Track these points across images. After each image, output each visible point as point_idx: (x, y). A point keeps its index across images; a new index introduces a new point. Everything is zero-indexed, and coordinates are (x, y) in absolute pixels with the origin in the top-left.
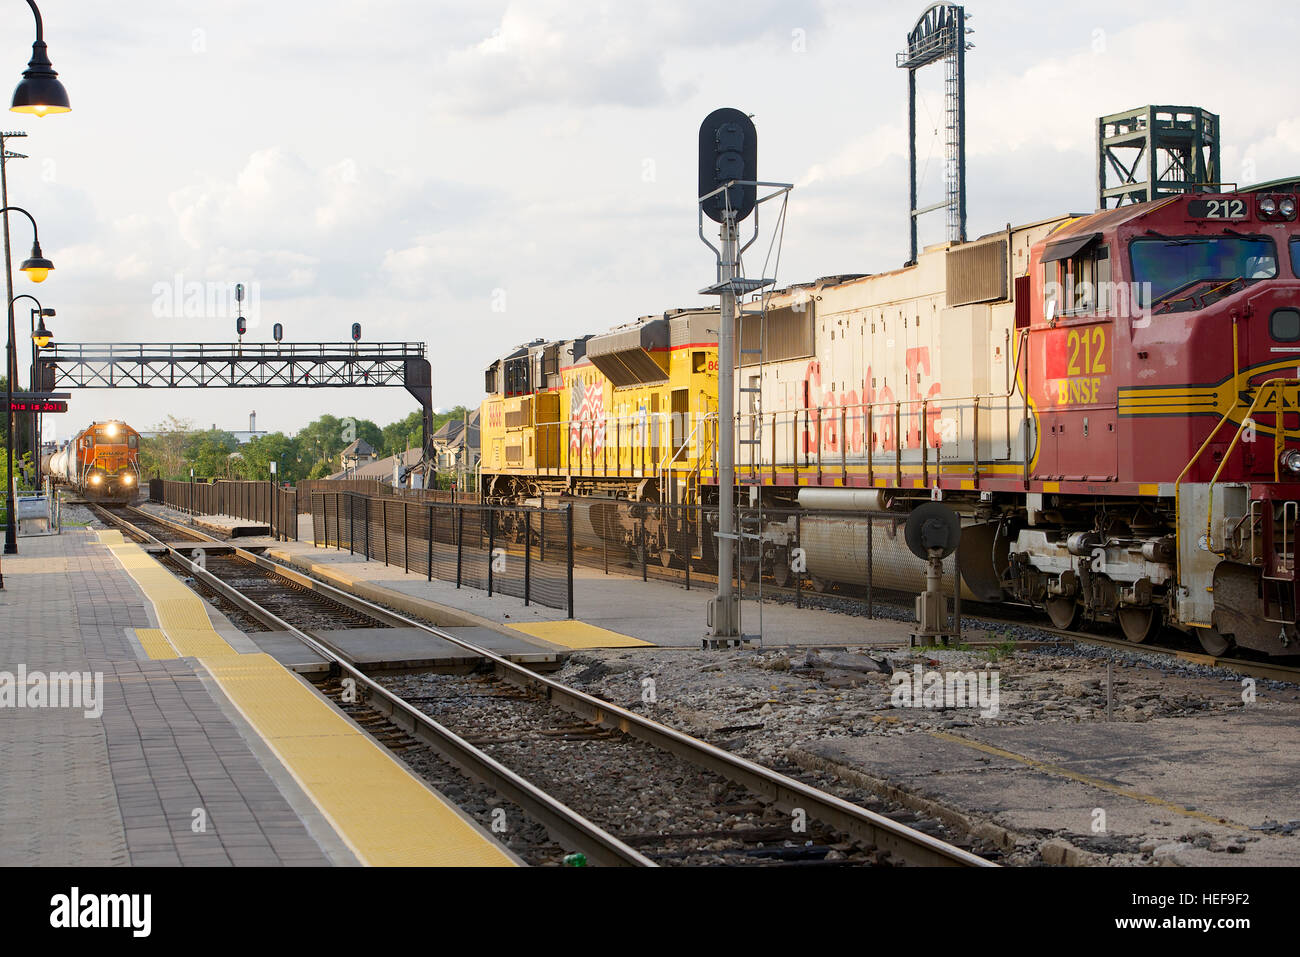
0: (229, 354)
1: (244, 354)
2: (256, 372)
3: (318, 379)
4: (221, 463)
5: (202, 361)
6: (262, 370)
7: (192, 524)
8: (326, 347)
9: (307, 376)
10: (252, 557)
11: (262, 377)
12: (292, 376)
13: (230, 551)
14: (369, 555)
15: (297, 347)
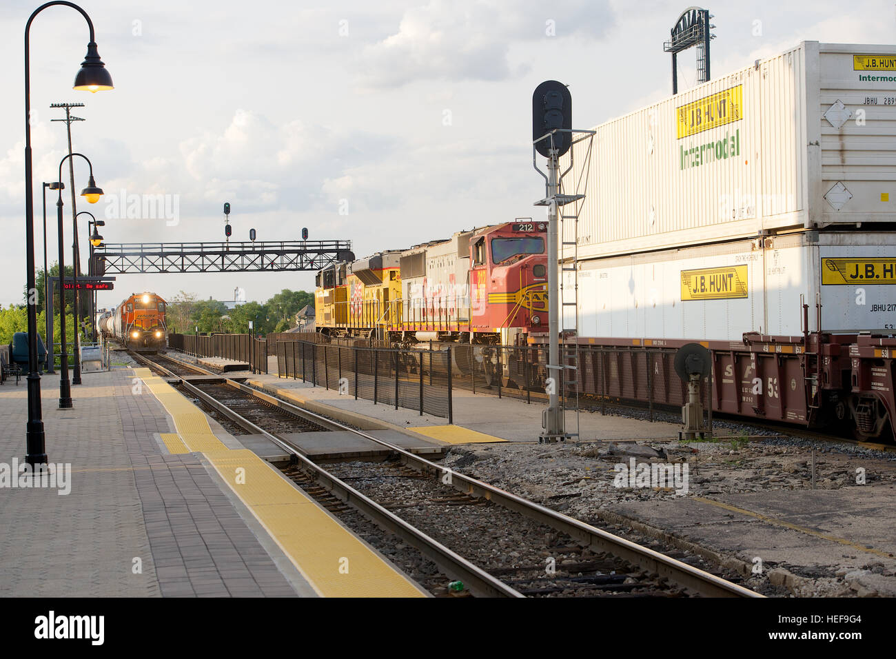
0: (220, 250)
1: (230, 249)
3: (280, 265)
4: (216, 322)
5: (203, 254)
6: (243, 260)
7: (197, 363)
8: (285, 244)
9: (272, 263)
10: (237, 385)
11: (243, 264)
12: (262, 264)
13: (223, 381)
14: (315, 383)
15: (265, 244)
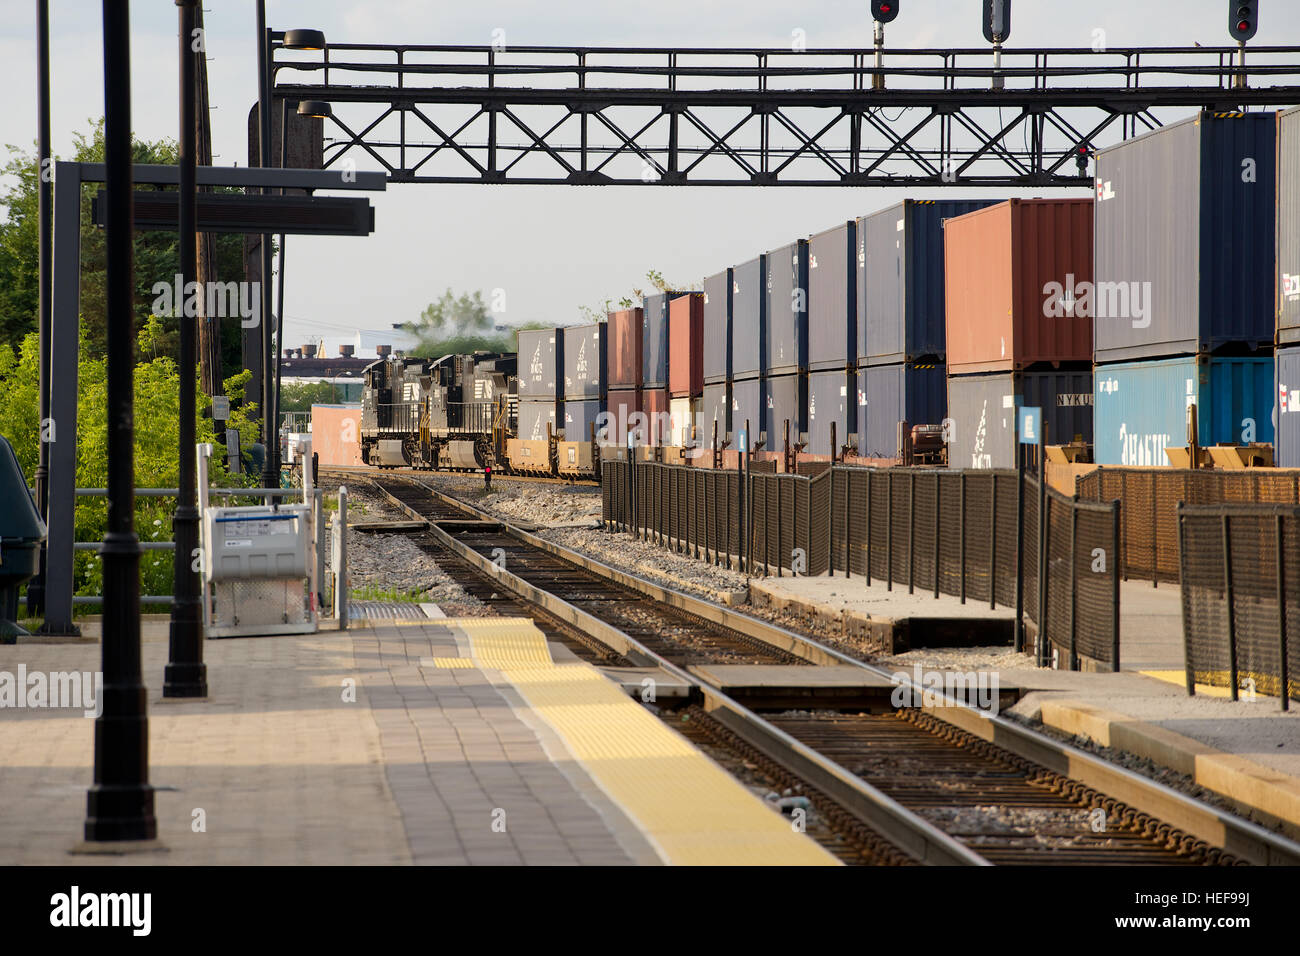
0: (845, 83)
1: (892, 82)
2: (927, 139)
5: (764, 103)
6: (945, 134)
7: (748, 597)
9: (1082, 150)
10: (980, 722)
11: (945, 153)
12: (1037, 151)
